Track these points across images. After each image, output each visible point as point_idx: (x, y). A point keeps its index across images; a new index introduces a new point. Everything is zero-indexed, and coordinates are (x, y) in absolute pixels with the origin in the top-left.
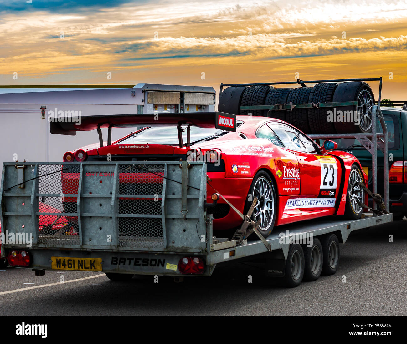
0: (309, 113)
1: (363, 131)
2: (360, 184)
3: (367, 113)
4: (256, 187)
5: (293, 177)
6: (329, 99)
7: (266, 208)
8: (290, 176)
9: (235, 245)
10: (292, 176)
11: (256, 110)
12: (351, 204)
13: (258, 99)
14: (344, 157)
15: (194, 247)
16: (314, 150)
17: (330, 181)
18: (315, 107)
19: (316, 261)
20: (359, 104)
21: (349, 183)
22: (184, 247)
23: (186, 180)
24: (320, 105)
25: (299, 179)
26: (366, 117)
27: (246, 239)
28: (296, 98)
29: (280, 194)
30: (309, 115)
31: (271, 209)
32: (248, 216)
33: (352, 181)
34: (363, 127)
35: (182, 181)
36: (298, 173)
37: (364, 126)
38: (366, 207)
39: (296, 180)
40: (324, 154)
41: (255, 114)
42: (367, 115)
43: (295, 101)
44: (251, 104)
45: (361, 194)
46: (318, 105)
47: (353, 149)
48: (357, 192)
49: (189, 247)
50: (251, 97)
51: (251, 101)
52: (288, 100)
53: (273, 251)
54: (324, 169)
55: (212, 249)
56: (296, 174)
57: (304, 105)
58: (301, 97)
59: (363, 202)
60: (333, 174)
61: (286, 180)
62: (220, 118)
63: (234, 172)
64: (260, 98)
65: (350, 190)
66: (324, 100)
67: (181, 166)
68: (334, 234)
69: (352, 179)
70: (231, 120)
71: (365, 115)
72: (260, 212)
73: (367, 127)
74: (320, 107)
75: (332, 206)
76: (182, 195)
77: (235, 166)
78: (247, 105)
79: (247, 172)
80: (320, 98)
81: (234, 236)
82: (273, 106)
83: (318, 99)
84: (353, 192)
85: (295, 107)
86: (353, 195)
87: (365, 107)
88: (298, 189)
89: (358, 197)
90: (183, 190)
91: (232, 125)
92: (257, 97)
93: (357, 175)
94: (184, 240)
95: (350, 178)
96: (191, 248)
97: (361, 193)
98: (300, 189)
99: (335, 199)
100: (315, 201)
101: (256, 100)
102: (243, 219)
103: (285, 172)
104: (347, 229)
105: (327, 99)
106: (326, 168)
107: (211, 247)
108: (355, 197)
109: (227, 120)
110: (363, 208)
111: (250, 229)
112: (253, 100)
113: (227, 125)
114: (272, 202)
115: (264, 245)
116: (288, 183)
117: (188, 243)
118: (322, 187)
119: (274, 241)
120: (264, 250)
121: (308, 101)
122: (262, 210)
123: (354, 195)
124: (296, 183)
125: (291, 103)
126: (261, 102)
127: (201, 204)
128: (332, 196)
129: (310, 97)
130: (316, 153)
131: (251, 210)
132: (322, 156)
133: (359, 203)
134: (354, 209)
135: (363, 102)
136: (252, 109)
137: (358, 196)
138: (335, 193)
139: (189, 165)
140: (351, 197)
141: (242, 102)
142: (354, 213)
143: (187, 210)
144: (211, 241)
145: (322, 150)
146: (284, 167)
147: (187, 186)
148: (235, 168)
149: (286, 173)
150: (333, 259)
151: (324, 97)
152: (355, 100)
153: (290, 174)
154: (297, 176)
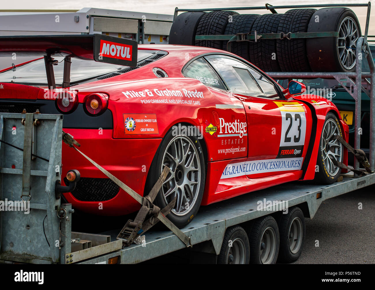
0: (277, 45)
1: (345, 70)
2: (338, 137)
3: (350, 47)
4: (168, 151)
5: (235, 133)
6: (304, 28)
7: (186, 181)
8: (230, 132)
9: (120, 246)
10: (233, 132)
11: (214, 41)
12: (323, 165)
13: (216, 27)
14: (317, 103)
15: (42, 256)
16: (275, 93)
17: (295, 136)
18: (285, 38)
19: (270, 246)
20: (341, 35)
21: (323, 137)
22: (27, 254)
23: (30, 145)
24: (291, 35)
25: (246, 135)
26: (350, 52)
27: (143, 235)
28: (262, 27)
29: (212, 159)
30: (277, 48)
31: (196, 183)
32: (150, 198)
33: (326, 134)
34: (344, 64)
35: (25, 146)
36: (244, 127)
37: (347, 64)
38: (345, 166)
39: (241, 137)
40: (289, 99)
41: (213, 46)
42: (350, 50)
43: (261, 31)
44: (207, 33)
45: (339, 151)
46: (289, 36)
47: (336, 90)
48: (333, 148)
49: (34, 255)
50: (208, 25)
51: (208, 30)
52: (253, 29)
53: (194, 246)
54: (287, 119)
55: (69, 260)
56: (241, 129)
57: (272, 36)
58: (268, 26)
59: (340, 161)
60: (299, 127)
61: (224, 138)
62: (104, 44)
63: (128, 130)
64: (219, 26)
65: (324, 146)
66: (297, 29)
67: (24, 120)
68: (297, 208)
69: (327, 132)
70: (126, 48)
71: (348, 49)
72: (175, 189)
73: (350, 65)
74: (291, 38)
75: (298, 168)
76: (24, 170)
77: (131, 120)
78: (203, 34)
79: (153, 130)
80: (292, 27)
81: (122, 232)
82: (234, 36)
83: (289, 27)
84: (328, 148)
85: (261, 37)
86: (327, 151)
87: (348, 39)
88: (244, 149)
89: (334, 155)
90: (25, 161)
91: (129, 56)
92: (215, 25)
93: (334, 126)
94: (26, 242)
95: (325, 130)
96: (36, 258)
97: (338, 149)
98: (248, 150)
99: (302, 159)
100: (272, 164)
101: (215, 28)
102: (141, 203)
103: (221, 127)
104: (317, 199)
105: (300, 28)
106: (289, 119)
107: (67, 257)
108: (330, 155)
109: (119, 47)
110: (341, 168)
111: (151, 219)
112: (210, 28)
113: (118, 55)
114: (197, 171)
115: (178, 240)
116: (227, 142)
117: (33, 248)
118: (283, 143)
119: (197, 231)
120: (179, 246)
121: (277, 30)
122: (179, 184)
123: (330, 152)
124: (241, 141)
125: (256, 33)
126: (220, 31)
127: (49, 187)
128: (298, 156)
129: (279, 25)
130: (278, 98)
131: (157, 188)
132: (287, 101)
133: (335, 163)
134: (329, 171)
135: (346, 33)
136: (209, 39)
137: (335, 153)
138: (302, 152)
139: (36, 120)
140: (325, 155)
141: (198, 30)
142: (328, 176)
143: (30, 194)
144: (68, 248)
145: (287, 94)
146: (220, 119)
147: (32, 155)
148: (130, 124)
149: (224, 128)
150: (295, 240)
151: (297, 25)
152: (336, 30)
153: (231, 129)
154: (242, 132)
